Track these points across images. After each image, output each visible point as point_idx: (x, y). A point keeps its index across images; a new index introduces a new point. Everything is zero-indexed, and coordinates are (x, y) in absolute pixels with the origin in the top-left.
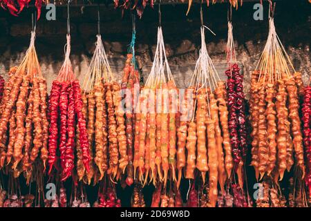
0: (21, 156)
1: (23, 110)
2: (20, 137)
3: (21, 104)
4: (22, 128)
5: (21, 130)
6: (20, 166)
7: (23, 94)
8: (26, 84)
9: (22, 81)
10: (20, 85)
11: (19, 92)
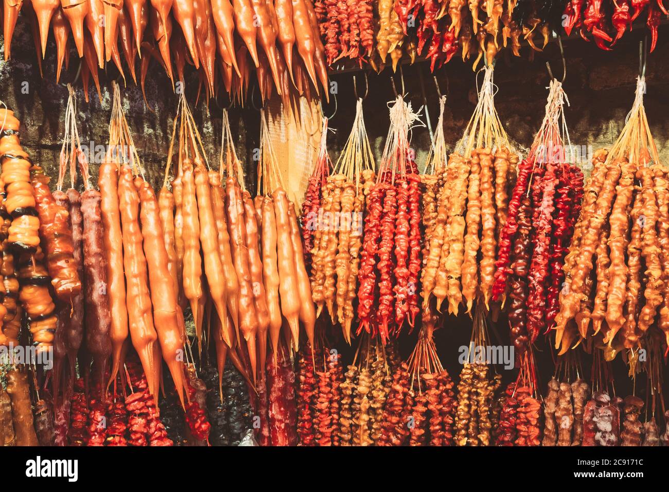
0: (622, 321)
1: (622, 231)
2: (619, 282)
3: (618, 219)
4: (622, 266)
5: (620, 270)
6: (619, 339)
7: (622, 200)
8: (627, 180)
9: (620, 176)
10: (617, 183)
11: (615, 197)
